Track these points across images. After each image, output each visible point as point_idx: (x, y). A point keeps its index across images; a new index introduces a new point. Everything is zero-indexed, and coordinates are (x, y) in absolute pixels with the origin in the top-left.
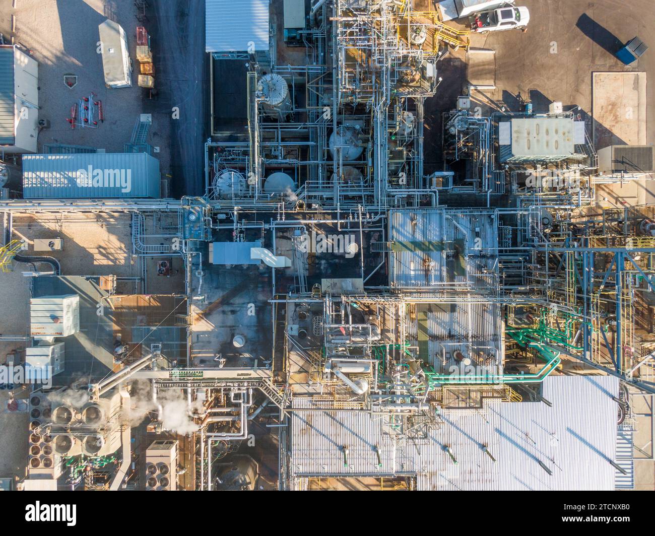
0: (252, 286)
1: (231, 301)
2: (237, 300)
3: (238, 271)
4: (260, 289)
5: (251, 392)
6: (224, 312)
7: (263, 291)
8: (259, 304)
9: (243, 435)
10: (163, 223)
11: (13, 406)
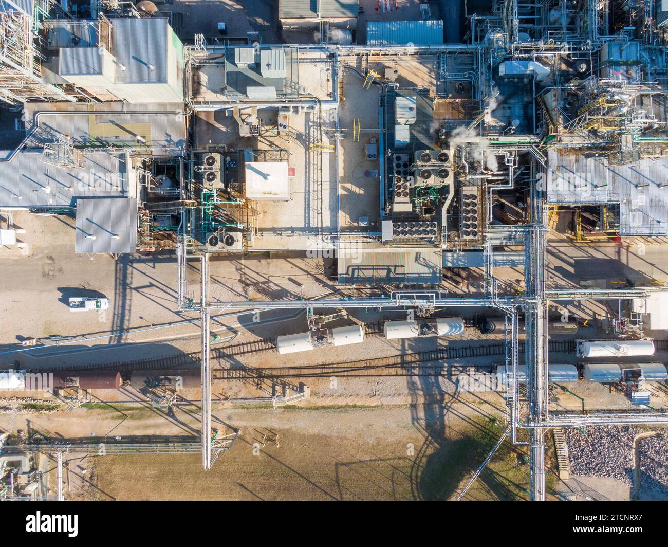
0: (520, 93)
1: (508, 101)
2: (512, 101)
3: (512, 84)
4: (525, 95)
5: (517, 158)
6: (504, 108)
7: (527, 95)
8: (524, 103)
9: (511, 186)
10: (458, 61)
11: (367, 174)
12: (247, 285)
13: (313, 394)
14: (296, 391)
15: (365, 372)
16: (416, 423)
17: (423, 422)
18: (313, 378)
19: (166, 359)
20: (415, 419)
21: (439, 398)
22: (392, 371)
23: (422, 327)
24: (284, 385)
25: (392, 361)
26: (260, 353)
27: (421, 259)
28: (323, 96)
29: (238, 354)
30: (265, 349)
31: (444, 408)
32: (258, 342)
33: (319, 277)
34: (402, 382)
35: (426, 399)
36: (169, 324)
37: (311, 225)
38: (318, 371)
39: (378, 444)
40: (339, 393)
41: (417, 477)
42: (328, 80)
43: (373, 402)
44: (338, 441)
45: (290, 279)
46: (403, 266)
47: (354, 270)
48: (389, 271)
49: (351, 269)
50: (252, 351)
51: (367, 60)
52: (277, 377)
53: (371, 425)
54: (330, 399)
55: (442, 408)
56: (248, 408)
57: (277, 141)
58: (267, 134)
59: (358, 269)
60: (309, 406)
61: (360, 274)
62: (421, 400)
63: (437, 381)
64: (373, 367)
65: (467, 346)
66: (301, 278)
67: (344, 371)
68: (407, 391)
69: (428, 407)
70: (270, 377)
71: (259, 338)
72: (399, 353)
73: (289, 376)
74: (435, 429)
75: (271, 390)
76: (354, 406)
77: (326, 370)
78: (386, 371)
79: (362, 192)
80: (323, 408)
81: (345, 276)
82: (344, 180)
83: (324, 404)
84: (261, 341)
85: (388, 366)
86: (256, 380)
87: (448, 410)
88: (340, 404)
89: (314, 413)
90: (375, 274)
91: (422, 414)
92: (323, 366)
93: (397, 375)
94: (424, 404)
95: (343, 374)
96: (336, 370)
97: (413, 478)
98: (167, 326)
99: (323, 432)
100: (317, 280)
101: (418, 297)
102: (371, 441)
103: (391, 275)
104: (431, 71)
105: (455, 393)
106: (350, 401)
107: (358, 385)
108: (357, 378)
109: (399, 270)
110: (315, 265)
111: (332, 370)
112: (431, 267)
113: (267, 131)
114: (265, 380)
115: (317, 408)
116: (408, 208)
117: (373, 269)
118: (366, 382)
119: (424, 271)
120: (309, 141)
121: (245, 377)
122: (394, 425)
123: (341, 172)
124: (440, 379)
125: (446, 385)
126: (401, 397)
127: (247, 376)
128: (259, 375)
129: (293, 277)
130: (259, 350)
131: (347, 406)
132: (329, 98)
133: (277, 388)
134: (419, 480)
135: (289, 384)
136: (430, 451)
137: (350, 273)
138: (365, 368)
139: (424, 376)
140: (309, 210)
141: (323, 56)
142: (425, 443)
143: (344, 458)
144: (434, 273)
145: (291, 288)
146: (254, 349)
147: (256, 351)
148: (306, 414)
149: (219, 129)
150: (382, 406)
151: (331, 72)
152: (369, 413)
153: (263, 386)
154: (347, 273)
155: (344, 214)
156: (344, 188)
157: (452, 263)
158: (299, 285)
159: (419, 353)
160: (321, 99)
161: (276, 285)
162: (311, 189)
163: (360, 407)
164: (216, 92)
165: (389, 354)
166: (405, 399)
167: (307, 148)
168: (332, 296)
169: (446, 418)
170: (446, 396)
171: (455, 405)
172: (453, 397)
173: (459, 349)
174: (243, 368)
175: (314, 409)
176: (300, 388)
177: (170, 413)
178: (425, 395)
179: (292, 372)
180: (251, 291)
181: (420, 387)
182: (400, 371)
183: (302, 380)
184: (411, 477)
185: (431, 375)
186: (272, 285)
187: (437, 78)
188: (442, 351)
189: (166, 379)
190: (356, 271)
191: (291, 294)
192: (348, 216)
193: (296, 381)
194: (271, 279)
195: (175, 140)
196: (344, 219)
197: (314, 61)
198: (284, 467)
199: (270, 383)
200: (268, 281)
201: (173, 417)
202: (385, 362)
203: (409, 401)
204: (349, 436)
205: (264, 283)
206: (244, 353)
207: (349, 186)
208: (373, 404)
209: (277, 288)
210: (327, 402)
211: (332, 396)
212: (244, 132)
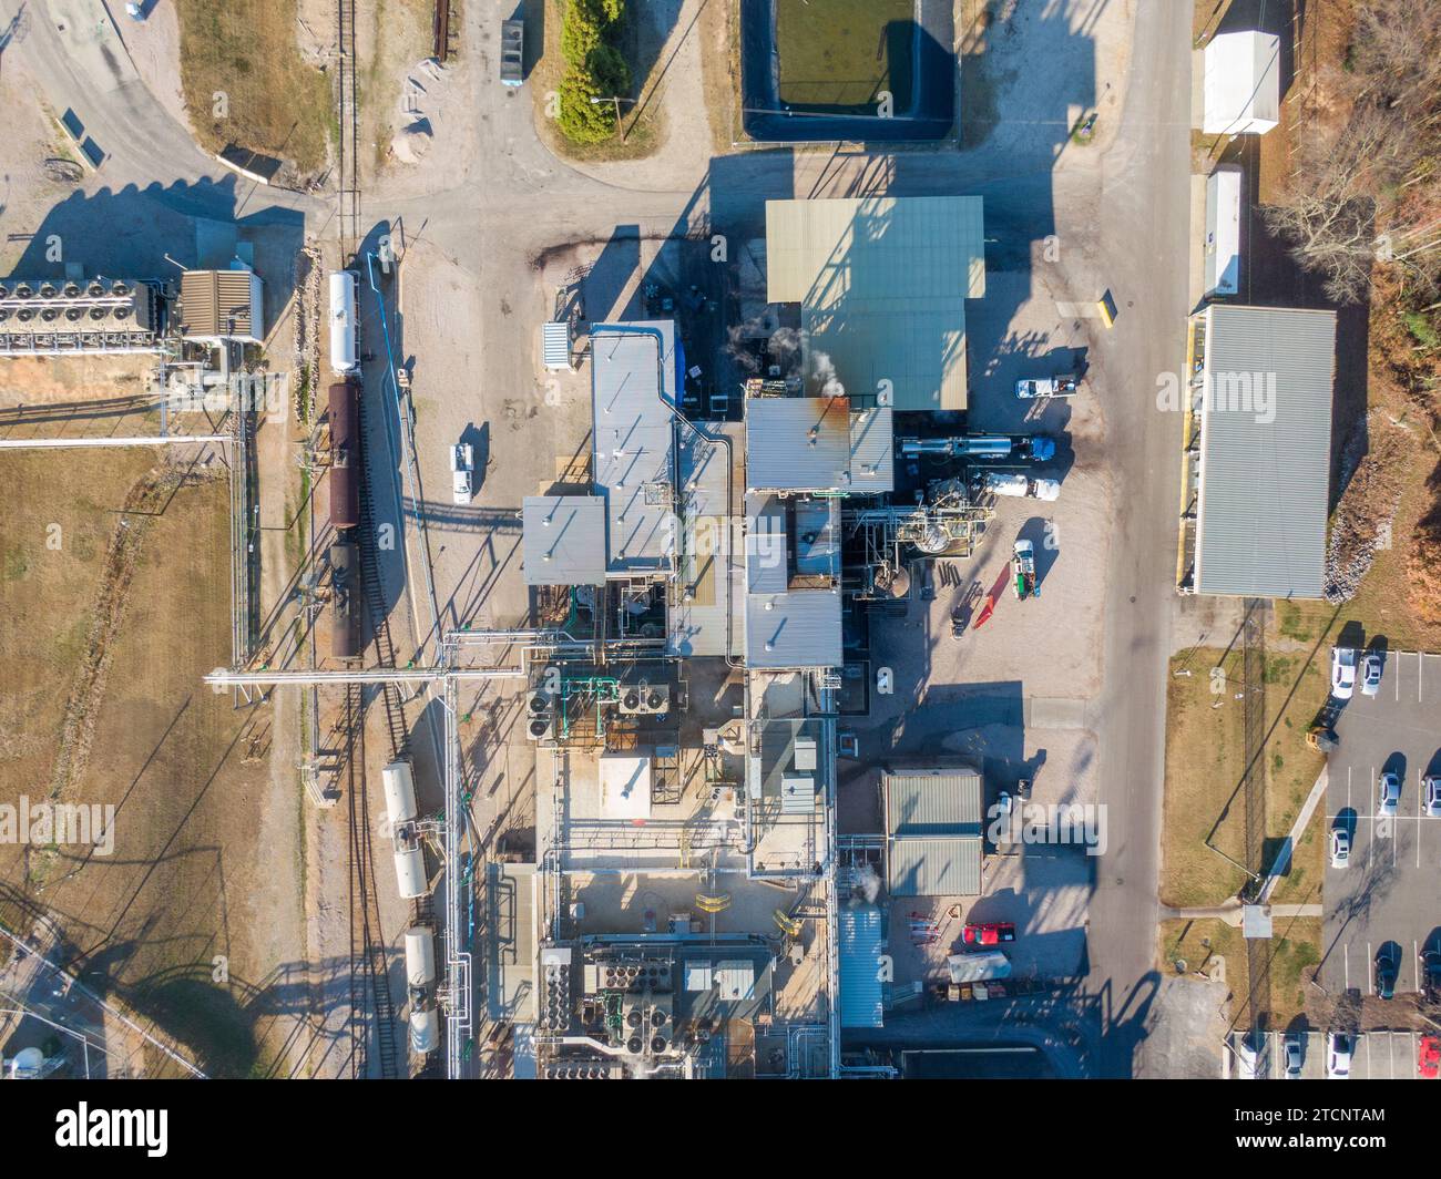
10: (817, 1053)
11: (650, 915)
12: (492, 711)
13: (324, 813)
14: (329, 787)
15: (357, 892)
16: (281, 971)
17: (283, 981)
18: (347, 812)
19: (379, 586)
20: (288, 969)
21: (319, 1005)
22: (359, 935)
23: (421, 990)
24: (336, 768)
25: (374, 935)
26: (387, 729)
27: (526, 990)
28: (759, 856)
29: (386, 696)
30: (393, 738)
31: (304, 1015)
32: (405, 726)
33: (507, 819)
34: (342, 949)
35: (315, 986)
36: (433, 592)
37: (573, 829)
38: (359, 820)
39: (246, 915)
40: (325, 853)
41: (196, 973)
42: (782, 864)
43: (311, 906)
44: (251, 852)
45: (501, 776)
46: (515, 962)
47: (509, 886)
48: (508, 941)
49: (511, 882)
50: (390, 717)
51: (819, 917)
52: (350, 758)
53: (275, 903)
54: (315, 838)
55: (303, 1011)
56: (302, 712)
57: (699, 778)
58: (710, 765)
59: (511, 894)
60: (305, 807)
61: (503, 897)
62: (314, 979)
63: (344, 1002)
64: (365, 906)
65: (398, 1051)
66: (503, 794)
67: (359, 860)
68: (327, 956)
69: (303, 989)
70: (350, 746)
71: (410, 729)
72: (387, 944)
73: (352, 775)
74: (271, 1000)
75: (330, 747)
76: (304, 877)
77: (360, 832)
78: (358, 925)
79: (623, 907)
80: (302, 829)
81: (500, 873)
82: (642, 878)
83: (308, 830)
84: (406, 731)
85: (366, 929)
86: (345, 725)
87: (301, 1020)
88: (308, 855)
89: (295, 814)
90: (504, 920)
91: (293, 979)
92: (367, 828)
93: (352, 941)
94: (308, 983)
95: (354, 858)
96: (361, 847)
97: (198, 969)
98: (429, 589)
99: (264, 830)
100: (501, 818)
101: (462, 992)
102: (251, 903)
103: (501, 945)
104: (806, 1009)
105: (325, 1031)
106: (312, 871)
107: (337, 883)
108: (348, 880)
109: (509, 957)
110: (524, 813)
111: (360, 841)
112: (514, 1005)
113: (715, 763)
114: (345, 738)
115: (301, 819)
116: (590, 986)
117: (511, 916)
118: (341, 894)
119: (507, 995)
120: (699, 827)
121: (350, 708)
122: (274, 939)
123: (653, 874)
124: (347, 1008)
125: (339, 1017)
126: (319, 948)
127: (352, 711)
128: (353, 729)
129: (505, 780)
130: (392, 729)
131: (306, 865)
132: (756, 865)
133: (333, 758)
134: (192, 977)
135: (338, 775)
136: (237, 993)
137: (505, 881)
138: (364, 892)
139: (351, 982)
140: (596, 826)
141: (820, 858)
142: (249, 985)
143: (227, 862)
144: (505, 1009)
145: (488, 779)
146: (394, 720)
147: (391, 724)
148: (294, 803)
149: (717, 691)
150: (304, 919)
151: (796, 867)
152: (293, 900)
153: (336, 736)
154: (504, 877)
155: (591, 879)
156: (629, 879)
157: (522, 1035)
158: (493, 791)
159: (386, 976)
160: (755, 854)
161: (494, 753)
162: (628, 830)
163: (303, 886)
164: (764, 697)
165: (385, 928)
166: (317, 955)
167: (687, 825)
168: (474, 841)
169: (285, 1017)
170: (320, 1018)
171: (307, 1031)
172: (320, 1028)
173: (392, 1037)
174: (364, 703)
175: (300, 814)
176: (331, 794)
177: (295, 593)
178: (321, 983)
179: (358, 780)
180: (482, 717)
181: (338, 975)
182: (359, 947)
183: (345, 796)
184: (197, 964)
185: (353, 993)
186: (494, 747)
187: (793, 1021)
188: (391, 1011)
189: (345, 599)
190: (507, 890)
191: (479, 778)
192: (586, 885)
193: (343, 786)
194: (503, 746)
195: (691, 641)
196: (582, 879)
197: (811, 842)
198: (212, 770)
199: (341, 746)
200: (499, 742)
201: (291, 598)
202: (372, 923)
203: (312, 961)
204: (258, 869)
205: (497, 734)
206: (388, 705)
207: (634, 886)
208: (307, 906)
209: (489, 755)
210: (311, 836)
211: (321, 843)
212: (710, 736)
